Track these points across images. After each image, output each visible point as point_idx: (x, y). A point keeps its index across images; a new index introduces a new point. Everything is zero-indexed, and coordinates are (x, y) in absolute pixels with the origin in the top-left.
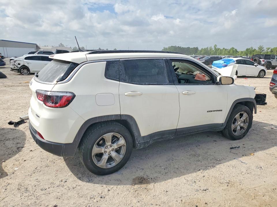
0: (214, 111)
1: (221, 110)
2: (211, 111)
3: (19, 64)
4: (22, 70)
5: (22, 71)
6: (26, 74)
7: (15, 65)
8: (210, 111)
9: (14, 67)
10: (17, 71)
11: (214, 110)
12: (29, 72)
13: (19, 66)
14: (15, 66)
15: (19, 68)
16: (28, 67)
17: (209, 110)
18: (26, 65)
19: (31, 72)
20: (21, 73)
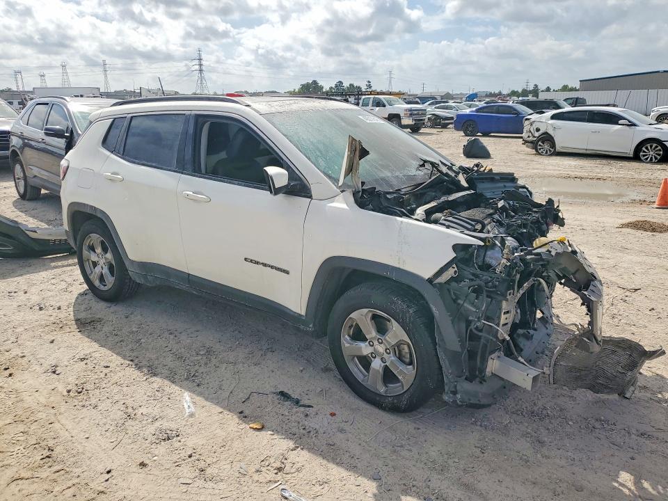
0: (265, 265)
1: (287, 272)
2: (257, 263)
3: (538, 130)
4: (540, 143)
5: (540, 145)
6: (547, 152)
7: (530, 131)
8: (251, 261)
9: (529, 137)
10: (532, 145)
11: (266, 262)
12: (552, 150)
13: (537, 134)
14: (530, 135)
15: (535, 139)
16: (553, 138)
17: (253, 258)
18: (551, 132)
19: (558, 148)
20: (537, 151)
